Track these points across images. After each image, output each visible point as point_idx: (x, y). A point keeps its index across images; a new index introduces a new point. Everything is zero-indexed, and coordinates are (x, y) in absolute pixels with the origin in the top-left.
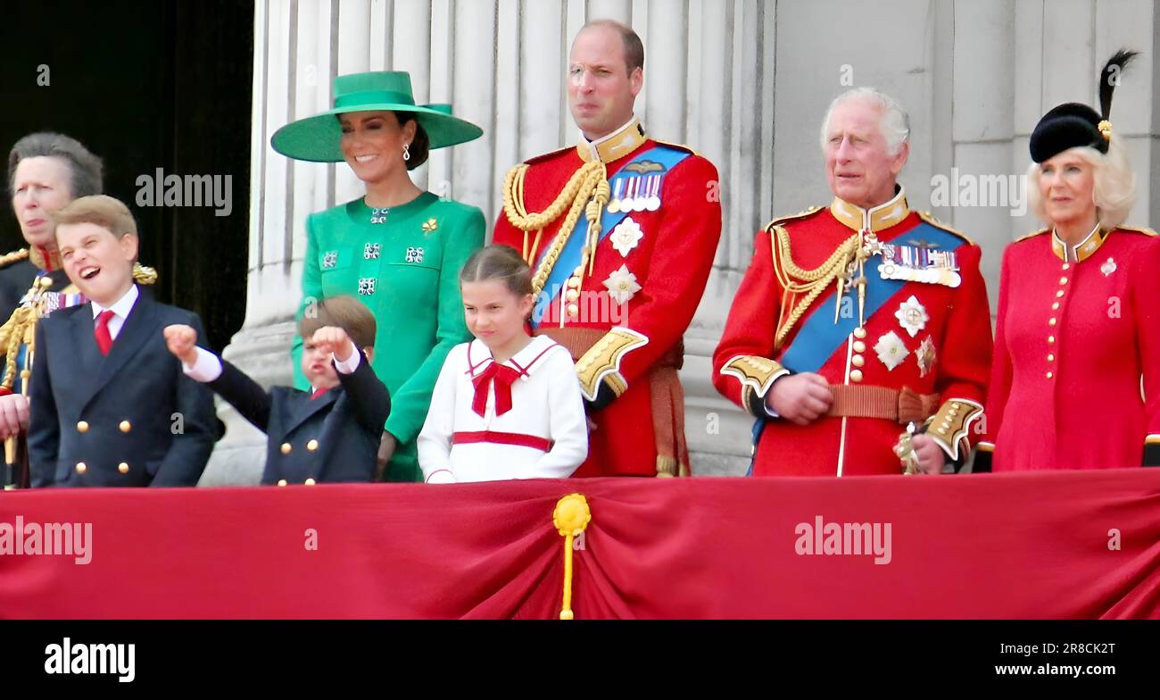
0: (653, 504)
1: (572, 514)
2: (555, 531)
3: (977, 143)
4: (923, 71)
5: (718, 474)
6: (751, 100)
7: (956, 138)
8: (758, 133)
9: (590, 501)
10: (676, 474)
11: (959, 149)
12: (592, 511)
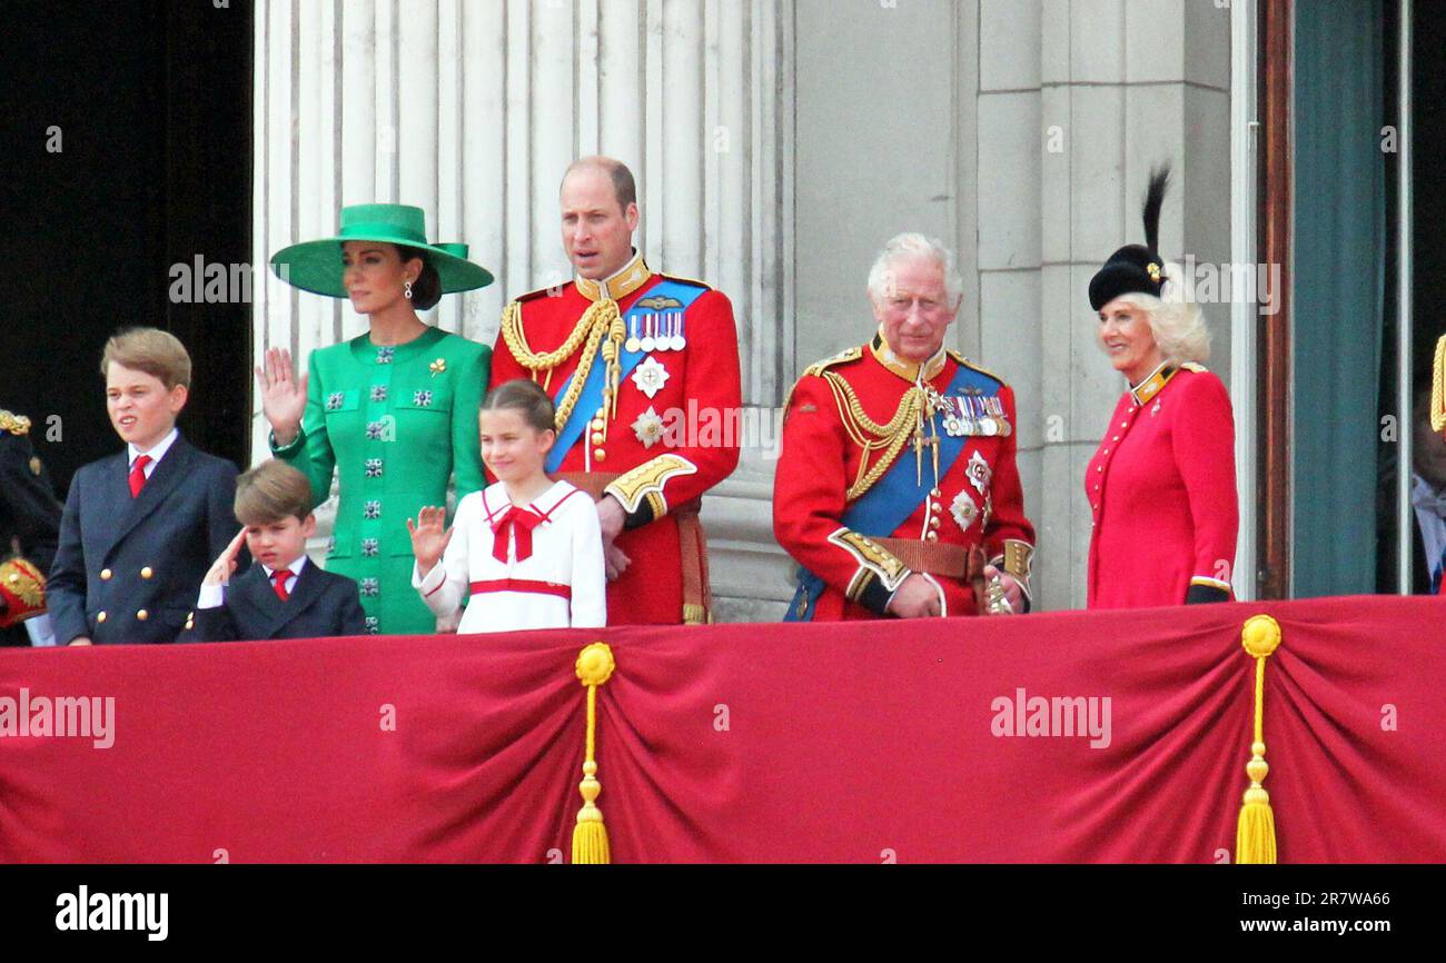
0: (679, 650)
1: (595, 663)
2: (577, 681)
3: (1000, 271)
4: (946, 198)
5: (744, 620)
6: (771, 232)
7: (982, 266)
8: (779, 263)
9: (613, 650)
11: (984, 277)
12: (616, 660)
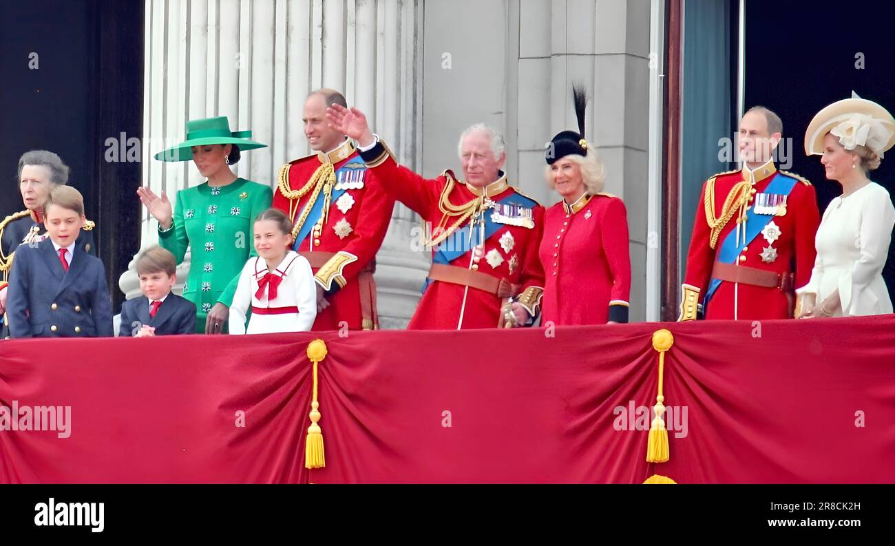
0: (360, 344)
1: (317, 350)
2: (308, 360)
3: (529, 151)
4: (501, 113)
6: (410, 128)
7: (520, 148)
8: (414, 146)
9: (326, 343)
10: (373, 329)
11: (520, 153)
12: (327, 349)
